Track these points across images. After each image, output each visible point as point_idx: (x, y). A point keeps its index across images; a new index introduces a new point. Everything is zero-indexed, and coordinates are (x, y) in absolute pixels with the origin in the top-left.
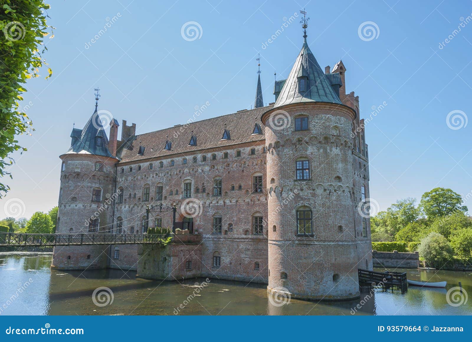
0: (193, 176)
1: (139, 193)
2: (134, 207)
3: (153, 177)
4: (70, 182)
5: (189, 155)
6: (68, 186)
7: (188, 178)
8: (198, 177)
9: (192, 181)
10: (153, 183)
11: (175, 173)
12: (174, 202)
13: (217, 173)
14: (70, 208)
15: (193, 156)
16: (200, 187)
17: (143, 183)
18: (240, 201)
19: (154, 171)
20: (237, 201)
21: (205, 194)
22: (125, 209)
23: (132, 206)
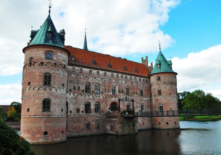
0: (117, 84)
1: (83, 87)
2: (78, 96)
3: (93, 79)
4: (60, 71)
5: (115, 73)
6: (59, 73)
7: (115, 84)
8: (119, 85)
9: (116, 86)
10: (93, 83)
11: (107, 80)
12: (108, 96)
13: (128, 85)
14: (60, 92)
15: (117, 74)
16: (121, 90)
17: (85, 81)
18: (137, 98)
19: (93, 76)
20: (136, 99)
21: (123, 94)
22: (70, 96)
23: (76, 95)
